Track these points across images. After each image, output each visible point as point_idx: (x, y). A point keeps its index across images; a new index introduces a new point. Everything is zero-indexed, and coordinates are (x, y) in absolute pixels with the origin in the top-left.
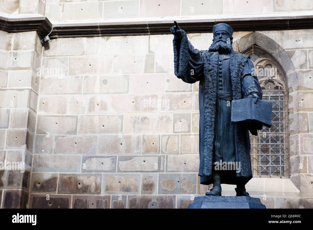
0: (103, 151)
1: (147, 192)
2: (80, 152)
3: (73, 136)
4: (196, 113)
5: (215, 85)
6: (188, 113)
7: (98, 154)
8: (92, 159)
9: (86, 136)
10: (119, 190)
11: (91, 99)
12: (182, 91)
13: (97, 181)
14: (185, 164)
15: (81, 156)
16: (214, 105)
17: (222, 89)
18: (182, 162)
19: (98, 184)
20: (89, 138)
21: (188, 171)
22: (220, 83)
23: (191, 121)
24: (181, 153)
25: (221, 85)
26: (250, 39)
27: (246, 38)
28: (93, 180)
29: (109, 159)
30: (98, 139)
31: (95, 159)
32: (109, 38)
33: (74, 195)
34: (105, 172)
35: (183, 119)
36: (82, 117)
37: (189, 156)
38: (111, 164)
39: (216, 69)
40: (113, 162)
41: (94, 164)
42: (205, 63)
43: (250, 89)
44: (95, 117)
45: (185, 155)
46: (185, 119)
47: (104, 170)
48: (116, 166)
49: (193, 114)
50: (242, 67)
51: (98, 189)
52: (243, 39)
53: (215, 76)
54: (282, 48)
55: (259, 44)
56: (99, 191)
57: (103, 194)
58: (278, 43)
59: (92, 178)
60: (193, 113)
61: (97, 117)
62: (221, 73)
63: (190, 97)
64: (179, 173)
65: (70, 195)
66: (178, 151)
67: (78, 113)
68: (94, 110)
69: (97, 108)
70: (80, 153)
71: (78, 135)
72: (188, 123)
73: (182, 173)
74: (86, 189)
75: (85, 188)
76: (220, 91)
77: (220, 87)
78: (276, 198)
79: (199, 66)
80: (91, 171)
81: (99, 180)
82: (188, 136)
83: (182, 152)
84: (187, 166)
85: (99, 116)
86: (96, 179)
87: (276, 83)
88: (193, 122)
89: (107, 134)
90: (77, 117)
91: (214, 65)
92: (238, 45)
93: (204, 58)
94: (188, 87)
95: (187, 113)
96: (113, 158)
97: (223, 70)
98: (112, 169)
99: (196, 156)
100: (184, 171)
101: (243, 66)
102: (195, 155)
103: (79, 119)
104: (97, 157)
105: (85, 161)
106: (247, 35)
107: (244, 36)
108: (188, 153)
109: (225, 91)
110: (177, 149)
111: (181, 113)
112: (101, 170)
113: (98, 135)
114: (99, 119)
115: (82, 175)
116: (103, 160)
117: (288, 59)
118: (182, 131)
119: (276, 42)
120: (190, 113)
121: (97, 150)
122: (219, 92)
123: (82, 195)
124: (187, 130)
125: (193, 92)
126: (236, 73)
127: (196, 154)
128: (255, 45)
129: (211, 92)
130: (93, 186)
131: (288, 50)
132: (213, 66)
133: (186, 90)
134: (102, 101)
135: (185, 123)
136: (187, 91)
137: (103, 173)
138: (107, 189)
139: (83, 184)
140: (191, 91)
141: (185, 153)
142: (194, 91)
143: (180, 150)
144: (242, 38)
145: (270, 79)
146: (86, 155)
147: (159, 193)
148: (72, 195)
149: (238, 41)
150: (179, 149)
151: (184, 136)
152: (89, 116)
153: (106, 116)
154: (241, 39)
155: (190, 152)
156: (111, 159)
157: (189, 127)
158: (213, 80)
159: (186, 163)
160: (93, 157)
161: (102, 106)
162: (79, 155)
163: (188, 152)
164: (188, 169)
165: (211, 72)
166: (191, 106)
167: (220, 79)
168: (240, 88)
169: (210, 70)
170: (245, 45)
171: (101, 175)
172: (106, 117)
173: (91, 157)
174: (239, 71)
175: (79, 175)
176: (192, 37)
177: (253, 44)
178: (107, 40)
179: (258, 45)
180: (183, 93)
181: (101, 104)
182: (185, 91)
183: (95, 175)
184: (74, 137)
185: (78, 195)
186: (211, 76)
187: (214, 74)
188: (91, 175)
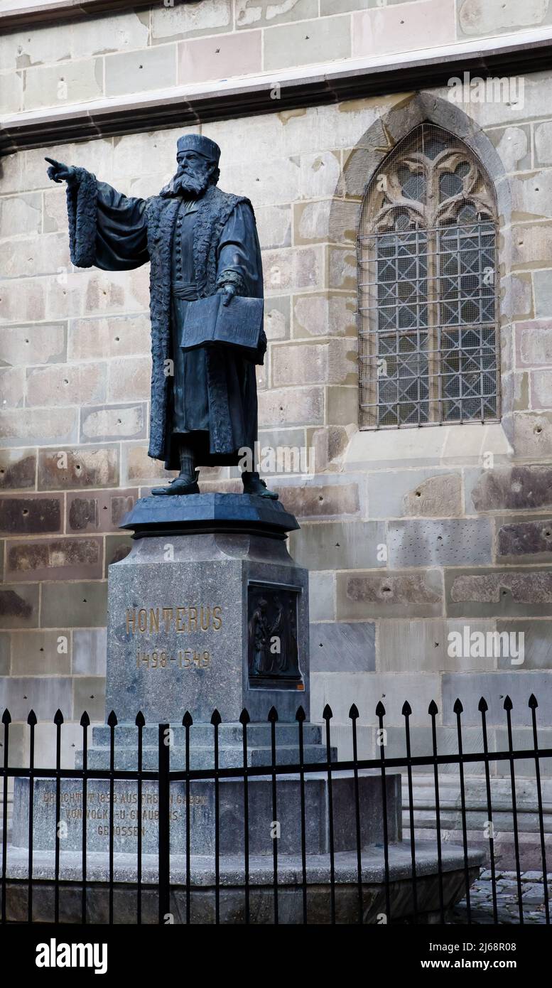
0: (119, 393)
1: (208, 475)
2: (75, 400)
3: (58, 366)
4: (299, 294)
5: (166, 271)
6: (284, 295)
7: (110, 401)
8: (99, 413)
9: (84, 365)
10: (153, 475)
11: (90, 282)
12: (270, 248)
13: (110, 460)
14: (282, 409)
15: (78, 407)
16: (165, 312)
17: (181, 277)
18: (276, 406)
19: (113, 465)
20: (92, 368)
21: (287, 425)
22: (178, 266)
23: (292, 314)
24: (273, 387)
25: (179, 270)
26: (412, 109)
27: (403, 108)
28: (103, 457)
29: (132, 410)
30: (108, 368)
31: (104, 412)
32: (120, 140)
33: (69, 491)
34: (126, 438)
35: (275, 310)
36: (75, 323)
37: (288, 392)
38: (137, 421)
39: (168, 238)
40: (140, 416)
41: (102, 424)
42: (149, 225)
43: (222, 276)
44: (100, 320)
45: (280, 389)
46: (278, 310)
47: (124, 434)
48: (145, 425)
49: (294, 296)
50: (221, 227)
51: (113, 476)
52: (396, 113)
53: (164, 253)
54: (478, 126)
55: (435, 119)
56: (115, 481)
57: (123, 486)
58: (468, 115)
59: (102, 454)
60: (294, 294)
61: (104, 320)
62: (179, 244)
63: (286, 259)
64: (269, 430)
65: (62, 491)
66: (267, 381)
67: (67, 316)
68: (97, 306)
69: (104, 300)
70: (76, 402)
71: (70, 364)
72: (284, 318)
73: (276, 430)
74: (90, 478)
75: (88, 475)
76: (178, 282)
77: (178, 274)
78: (464, 470)
79: (133, 236)
80: (98, 439)
81: (114, 457)
82: (285, 348)
83: (275, 385)
84: (285, 413)
85: (106, 318)
86: (108, 455)
87: (478, 205)
88: (294, 315)
89: (126, 357)
90: (65, 324)
91: (165, 229)
92: (386, 126)
93: (147, 216)
94: (283, 237)
95: (282, 295)
96: (139, 407)
97: (183, 236)
98: (138, 430)
99: (303, 390)
100: (280, 426)
101: (223, 225)
102: (301, 388)
103: (69, 329)
104: (108, 408)
105: (86, 418)
106: (404, 101)
107: (397, 105)
108: (287, 386)
109: (186, 281)
110: (265, 378)
111: (272, 297)
112: (117, 434)
113: (109, 360)
114: (108, 324)
115: (82, 448)
116: (122, 414)
117: (492, 149)
118: (274, 338)
119: (465, 111)
120: (288, 295)
121: (108, 393)
122: (176, 285)
123: (85, 490)
124: (283, 335)
125: (293, 247)
126: (204, 241)
127: (302, 385)
128: (427, 121)
129: (159, 286)
130: (104, 469)
131: (489, 129)
132: (163, 232)
133: (279, 244)
134: (112, 285)
135: (279, 320)
136: (281, 247)
137: (121, 442)
138: (131, 475)
139: (84, 466)
140: (289, 245)
141: (282, 386)
142: (295, 245)
143: (270, 379)
144: (393, 110)
145: (465, 197)
146: (86, 405)
147: (231, 478)
148: (65, 492)
149: (384, 119)
150: (267, 377)
151: (276, 348)
152: (88, 320)
153: (121, 316)
154: (390, 112)
155: (291, 383)
156: (135, 410)
157: (288, 326)
158: (162, 260)
159: (284, 408)
160: (101, 409)
161: (112, 296)
162: (73, 406)
163: (286, 383)
164: (288, 421)
165: (160, 243)
166: (290, 278)
167: (178, 257)
168: (214, 272)
169: (157, 241)
170: (403, 124)
171: (118, 447)
172: (121, 319)
173: (97, 410)
174: (212, 236)
175: (75, 449)
176: (287, 119)
177: (422, 120)
178: (115, 146)
179: (434, 121)
180: (273, 250)
181: (112, 292)
182: (275, 247)
183: (106, 447)
184: (61, 369)
185: (76, 491)
186: (160, 253)
187: (163, 248)
188: (99, 447)
